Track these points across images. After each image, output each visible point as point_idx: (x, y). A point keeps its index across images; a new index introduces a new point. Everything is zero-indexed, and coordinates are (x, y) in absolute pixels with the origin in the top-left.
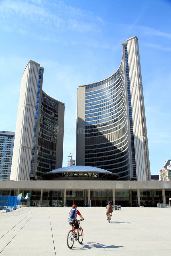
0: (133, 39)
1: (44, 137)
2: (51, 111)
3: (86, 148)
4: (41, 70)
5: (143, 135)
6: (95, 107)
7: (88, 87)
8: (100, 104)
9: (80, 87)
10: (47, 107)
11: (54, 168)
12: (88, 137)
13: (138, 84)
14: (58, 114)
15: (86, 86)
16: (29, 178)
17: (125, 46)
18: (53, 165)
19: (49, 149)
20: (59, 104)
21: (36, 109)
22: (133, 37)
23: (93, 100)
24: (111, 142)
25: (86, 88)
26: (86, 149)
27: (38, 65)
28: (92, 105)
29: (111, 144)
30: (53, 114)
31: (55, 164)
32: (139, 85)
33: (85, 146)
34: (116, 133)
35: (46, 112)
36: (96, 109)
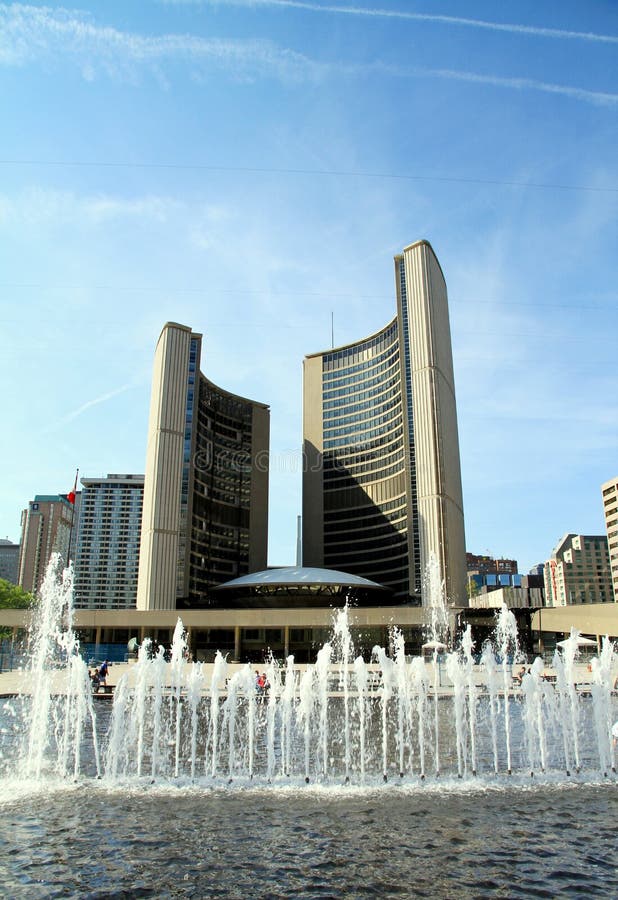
0: (416, 246)
1: (218, 496)
2: (233, 429)
3: (327, 517)
4: (196, 340)
5: (438, 493)
6: (346, 411)
7: (329, 357)
8: (359, 402)
9: (309, 357)
10: (221, 419)
11: (245, 571)
12: (329, 491)
13: (427, 365)
14: (253, 435)
15: (323, 354)
16: (174, 603)
17: (400, 263)
18: (242, 563)
19: (231, 524)
20: (255, 410)
21: (186, 439)
22: (418, 242)
23: (341, 393)
24: (377, 504)
25: (324, 360)
26: (325, 520)
27: (187, 330)
28: (340, 404)
29: (376, 509)
30: (239, 436)
31: (247, 561)
32: (430, 366)
33: (322, 513)
34: (384, 484)
35: (221, 433)
36: (349, 415)
